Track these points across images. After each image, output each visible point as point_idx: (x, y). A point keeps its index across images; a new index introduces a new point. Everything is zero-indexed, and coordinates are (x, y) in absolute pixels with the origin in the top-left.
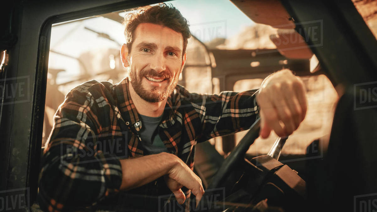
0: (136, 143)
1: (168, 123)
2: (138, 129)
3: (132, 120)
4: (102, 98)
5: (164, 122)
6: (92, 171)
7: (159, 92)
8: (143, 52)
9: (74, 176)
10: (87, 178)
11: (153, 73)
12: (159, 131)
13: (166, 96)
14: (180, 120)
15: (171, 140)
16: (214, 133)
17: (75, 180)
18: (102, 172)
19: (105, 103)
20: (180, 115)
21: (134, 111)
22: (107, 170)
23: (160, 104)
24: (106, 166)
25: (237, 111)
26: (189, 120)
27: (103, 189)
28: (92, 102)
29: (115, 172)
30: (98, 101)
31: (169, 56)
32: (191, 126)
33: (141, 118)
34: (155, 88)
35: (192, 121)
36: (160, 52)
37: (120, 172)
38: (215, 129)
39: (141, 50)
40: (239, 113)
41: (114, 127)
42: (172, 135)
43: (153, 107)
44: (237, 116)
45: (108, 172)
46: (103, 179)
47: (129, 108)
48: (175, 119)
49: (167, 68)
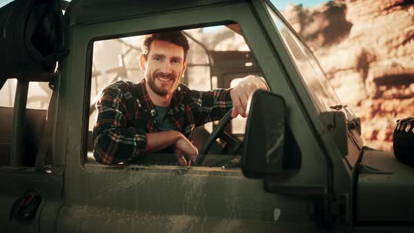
0: (153, 124)
1: (174, 111)
2: (153, 115)
3: (149, 108)
4: (128, 93)
5: (171, 110)
6: (128, 139)
7: (167, 88)
9: (118, 141)
10: (126, 143)
12: (167, 116)
14: (183, 109)
15: (177, 123)
17: (119, 143)
18: (135, 139)
19: (131, 96)
20: (183, 105)
21: (150, 102)
23: (168, 96)
24: (137, 135)
25: (224, 103)
26: (190, 109)
27: (135, 150)
28: (122, 96)
29: (142, 139)
30: (125, 95)
32: (191, 113)
33: (154, 107)
34: (164, 85)
35: (192, 110)
36: (167, 60)
37: (146, 139)
38: (209, 116)
40: (226, 105)
41: (137, 113)
42: (177, 119)
43: (163, 100)
44: (224, 106)
45: (138, 139)
46: (135, 144)
47: (146, 100)
48: (179, 108)
49: (173, 71)
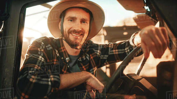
0: (66, 68)
1: (82, 59)
2: (67, 61)
3: (65, 56)
4: (49, 45)
5: (80, 58)
6: (44, 79)
8: (70, 22)
9: (34, 81)
10: (41, 82)
11: (75, 32)
12: (77, 62)
13: (82, 43)
14: (88, 58)
15: (83, 67)
16: (106, 63)
17: (35, 83)
18: (49, 80)
19: (51, 48)
20: (88, 55)
21: (66, 52)
22: (52, 78)
24: (52, 76)
25: (117, 50)
26: (92, 58)
27: (50, 88)
29: (55, 79)
30: (47, 47)
31: (83, 23)
32: (93, 60)
33: (69, 56)
35: (94, 58)
37: (59, 79)
38: (106, 61)
39: (69, 20)
40: (118, 52)
41: (55, 60)
42: (84, 65)
43: (75, 50)
45: (52, 79)
46: (50, 83)
47: (63, 51)
48: (86, 57)
